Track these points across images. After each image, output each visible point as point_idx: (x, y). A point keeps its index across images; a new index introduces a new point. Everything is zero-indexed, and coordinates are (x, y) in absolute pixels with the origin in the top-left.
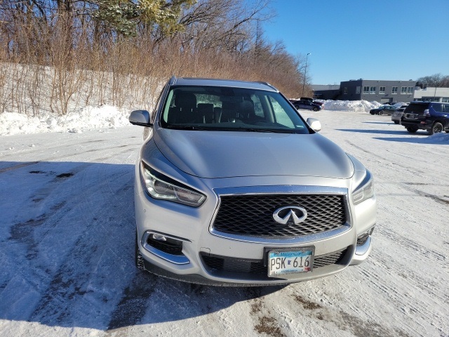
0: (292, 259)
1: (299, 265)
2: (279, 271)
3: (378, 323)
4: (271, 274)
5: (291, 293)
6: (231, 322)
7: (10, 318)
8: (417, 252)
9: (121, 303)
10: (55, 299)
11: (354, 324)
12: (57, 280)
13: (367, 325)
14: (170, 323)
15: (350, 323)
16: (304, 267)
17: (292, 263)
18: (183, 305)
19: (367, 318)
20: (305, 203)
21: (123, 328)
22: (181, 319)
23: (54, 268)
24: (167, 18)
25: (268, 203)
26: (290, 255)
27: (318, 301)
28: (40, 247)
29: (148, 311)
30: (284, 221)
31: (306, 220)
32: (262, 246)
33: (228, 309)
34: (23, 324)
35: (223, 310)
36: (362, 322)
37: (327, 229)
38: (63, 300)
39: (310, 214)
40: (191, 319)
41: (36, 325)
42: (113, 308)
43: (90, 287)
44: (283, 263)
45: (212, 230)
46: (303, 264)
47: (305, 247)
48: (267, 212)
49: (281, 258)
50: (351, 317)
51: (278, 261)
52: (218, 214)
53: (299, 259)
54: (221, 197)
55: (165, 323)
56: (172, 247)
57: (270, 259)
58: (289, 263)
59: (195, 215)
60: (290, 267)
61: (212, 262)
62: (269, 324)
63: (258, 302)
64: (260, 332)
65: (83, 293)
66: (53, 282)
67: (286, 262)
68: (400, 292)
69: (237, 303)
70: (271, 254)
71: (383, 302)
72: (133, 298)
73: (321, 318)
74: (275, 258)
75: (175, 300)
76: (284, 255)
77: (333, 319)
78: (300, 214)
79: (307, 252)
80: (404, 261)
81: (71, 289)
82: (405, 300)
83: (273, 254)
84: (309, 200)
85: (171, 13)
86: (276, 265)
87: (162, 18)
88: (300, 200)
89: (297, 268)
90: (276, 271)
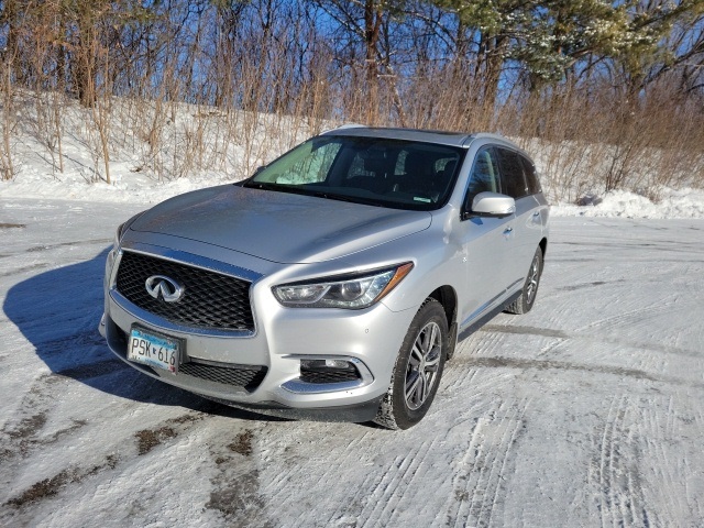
0: (158, 347)
1: (164, 359)
2: (143, 359)
3: (269, 504)
4: (130, 356)
6: (135, 416)
11: (238, 487)
14: (96, 390)
15: (236, 483)
16: (170, 365)
17: (157, 352)
19: (268, 492)
24: (635, 45)
26: (154, 341)
29: (104, 376)
30: (154, 293)
31: (181, 300)
32: (133, 320)
36: (254, 491)
39: (190, 294)
42: (90, 362)
44: (148, 349)
45: (111, 287)
46: (169, 360)
49: (145, 341)
50: (253, 481)
51: (143, 344)
53: (164, 351)
54: (124, 251)
57: (132, 338)
58: (154, 351)
60: (154, 358)
62: (160, 436)
64: (137, 436)
67: (151, 349)
70: (134, 331)
71: (338, 496)
74: (140, 339)
76: (149, 339)
77: (229, 470)
79: (172, 344)
82: (378, 513)
83: (137, 333)
84: (195, 275)
85: (649, 33)
86: (139, 349)
87: (626, 45)
88: (183, 273)
89: (162, 363)
90: (139, 356)
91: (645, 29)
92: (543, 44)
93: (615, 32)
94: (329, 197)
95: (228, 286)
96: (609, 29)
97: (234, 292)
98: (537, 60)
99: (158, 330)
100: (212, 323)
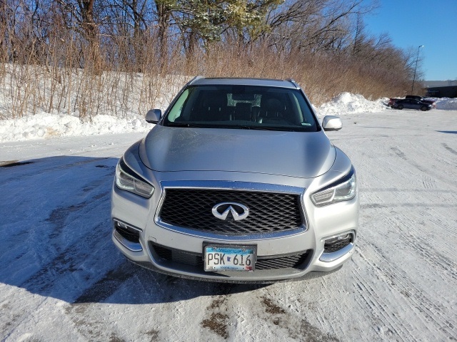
0: (232, 256)
1: (240, 262)
2: (218, 267)
3: (338, 337)
4: (207, 268)
5: (262, 295)
6: (183, 313)
7: (6, 283)
8: (445, 272)
9: (99, 282)
10: (49, 273)
11: (309, 335)
12: (60, 258)
13: (324, 338)
14: (127, 305)
15: (305, 333)
16: (245, 266)
17: (232, 260)
18: (149, 292)
19: (328, 331)
20: (249, 200)
21: (86, 303)
22: (139, 303)
23: (64, 248)
24: (252, 21)
25: (209, 198)
26: (229, 252)
27: (285, 307)
28: (64, 229)
29: (116, 293)
31: (248, 217)
32: (202, 240)
33: (187, 301)
34: (14, 288)
35: (183, 302)
36: (320, 333)
37: (276, 229)
38: (54, 273)
39: (254, 212)
40: (148, 305)
41: (23, 290)
42: (89, 286)
43: (82, 266)
44: (222, 259)
45: (157, 220)
46: (244, 263)
47: (245, 245)
48: (207, 207)
49: (219, 253)
50: (311, 327)
51: (217, 256)
52: (164, 206)
53: (239, 257)
54: (166, 190)
55: (123, 305)
56: (131, 235)
57: (207, 254)
58: (229, 259)
59: (145, 205)
60: (230, 264)
61: (161, 252)
62: (218, 320)
63: (222, 299)
64: (204, 326)
65: (73, 270)
66: (56, 259)
67: (225, 258)
68: (389, 310)
69: (200, 297)
70: (207, 249)
71: (361, 318)
72: (111, 280)
73: (276, 323)
74: (213, 253)
75: (145, 286)
76: (223, 251)
77: (289, 326)
78: (241, 212)
79: (247, 251)
80: (419, 279)
81: (67, 266)
82: (390, 319)
83: (210, 249)
84: (254, 197)
85: (257, 14)
86: (214, 261)
87: (248, 21)
88: (243, 197)
89: (238, 266)
90: (214, 266)
91: (255, 11)
92: (205, 18)
93: (242, 13)
94: (251, 128)
95: (282, 201)
96: (239, 10)
97: (287, 204)
98: (204, 28)
99: (230, 243)
100: (271, 229)
